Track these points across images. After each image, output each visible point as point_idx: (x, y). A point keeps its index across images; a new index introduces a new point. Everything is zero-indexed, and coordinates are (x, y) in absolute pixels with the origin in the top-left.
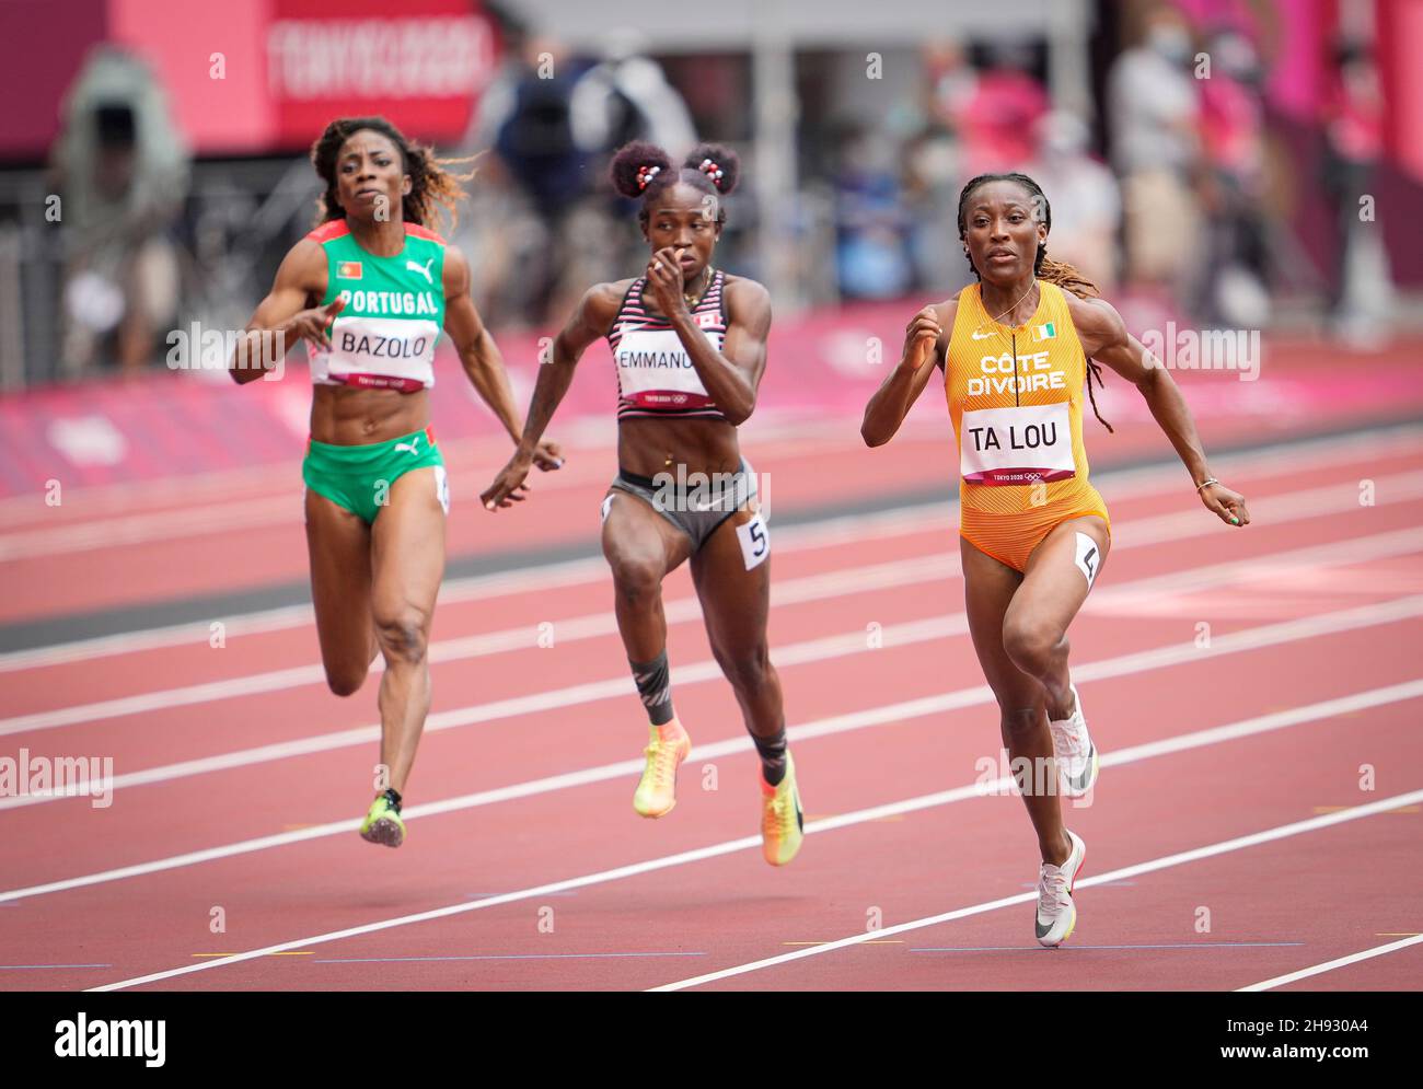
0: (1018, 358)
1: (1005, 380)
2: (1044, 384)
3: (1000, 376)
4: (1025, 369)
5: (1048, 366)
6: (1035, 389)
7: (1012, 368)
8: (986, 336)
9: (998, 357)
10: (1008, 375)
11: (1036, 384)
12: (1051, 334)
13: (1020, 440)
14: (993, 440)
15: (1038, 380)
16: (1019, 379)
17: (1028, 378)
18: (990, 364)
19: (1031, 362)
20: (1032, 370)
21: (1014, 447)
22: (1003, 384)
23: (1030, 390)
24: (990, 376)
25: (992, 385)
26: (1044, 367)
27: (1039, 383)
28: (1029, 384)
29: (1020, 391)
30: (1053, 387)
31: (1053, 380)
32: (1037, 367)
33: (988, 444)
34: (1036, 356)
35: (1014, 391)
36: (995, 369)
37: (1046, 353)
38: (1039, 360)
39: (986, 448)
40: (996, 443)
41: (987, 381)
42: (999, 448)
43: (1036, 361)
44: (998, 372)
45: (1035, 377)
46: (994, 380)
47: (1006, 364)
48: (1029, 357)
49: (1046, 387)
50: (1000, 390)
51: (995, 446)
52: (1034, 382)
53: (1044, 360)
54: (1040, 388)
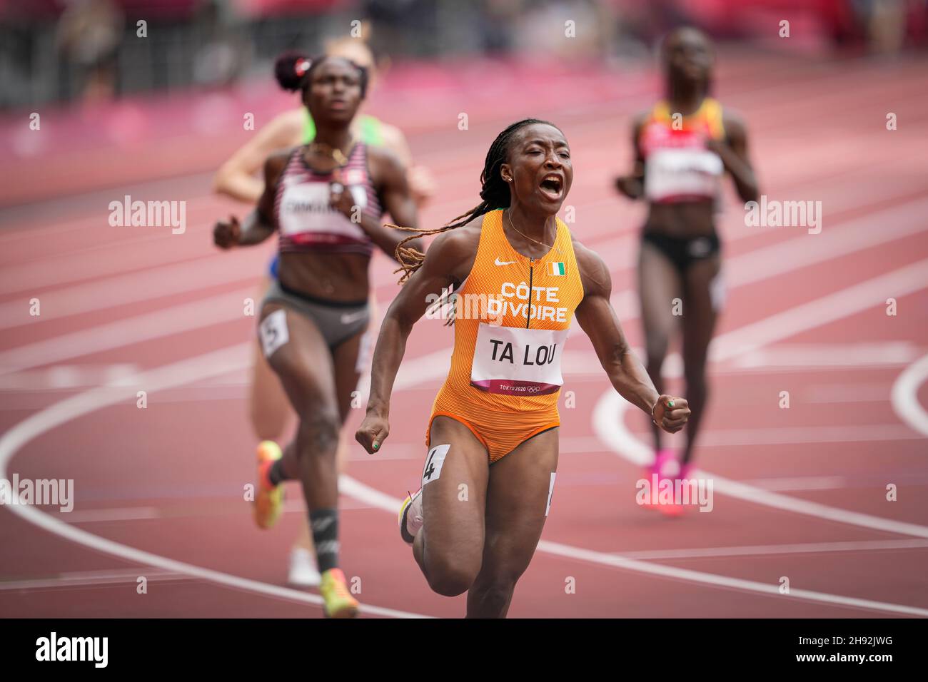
0: (533, 288)
1: (521, 305)
2: (551, 316)
3: (516, 302)
4: (538, 299)
5: (557, 301)
6: (543, 319)
7: (527, 296)
8: (507, 264)
9: (516, 285)
10: (522, 301)
11: (545, 314)
12: (562, 272)
13: (532, 358)
14: (508, 355)
15: (547, 311)
16: (532, 306)
17: (540, 307)
18: (509, 290)
19: (543, 294)
20: (544, 302)
21: (526, 363)
22: (518, 309)
23: (539, 318)
24: (508, 299)
25: (509, 308)
26: (551, 300)
27: (548, 315)
28: (539, 313)
29: (531, 317)
30: (558, 321)
31: (559, 315)
32: (548, 300)
33: (503, 356)
34: (549, 289)
35: (526, 316)
36: (512, 295)
37: (557, 289)
38: (551, 293)
39: (501, 360)
40: (511, 358)
41: (506, 303)
42: (512, 362)
43: (549, 295)
44: (515, 297)
45: (546, 308)
46: (511, 304)
47: (523, 292)
48: (543, 289)
49: (553, 319)
50: (515, 313)
51: (509, 360)
52: (544, 311)
53: (554, 295)
54: (548, 318)
